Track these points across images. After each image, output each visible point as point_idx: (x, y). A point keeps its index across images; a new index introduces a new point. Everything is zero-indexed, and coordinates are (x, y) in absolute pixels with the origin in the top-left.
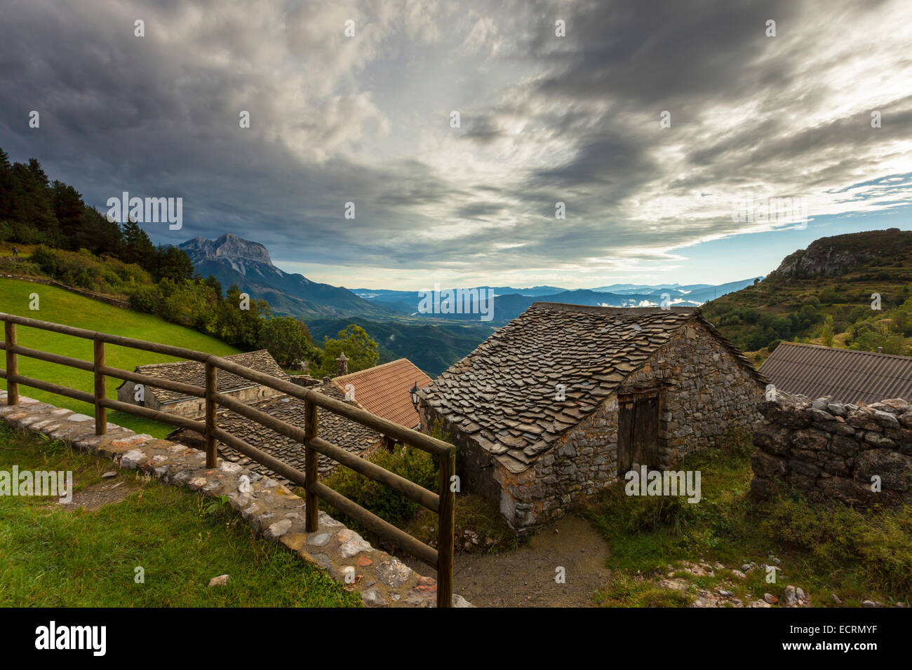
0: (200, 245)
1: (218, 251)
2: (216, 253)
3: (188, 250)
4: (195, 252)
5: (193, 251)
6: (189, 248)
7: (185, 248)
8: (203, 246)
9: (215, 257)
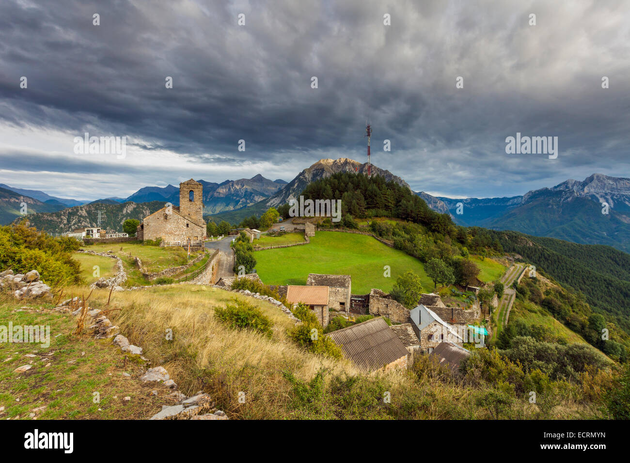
0: (570, 186)
1: (586, 190)
2: (584, 191)
3: (560, 191)
4: (565, 192)
5: (563, 191)
6: (561, 189)
7: (558, 189)
8: (573, 186)
9: (583, 194)
